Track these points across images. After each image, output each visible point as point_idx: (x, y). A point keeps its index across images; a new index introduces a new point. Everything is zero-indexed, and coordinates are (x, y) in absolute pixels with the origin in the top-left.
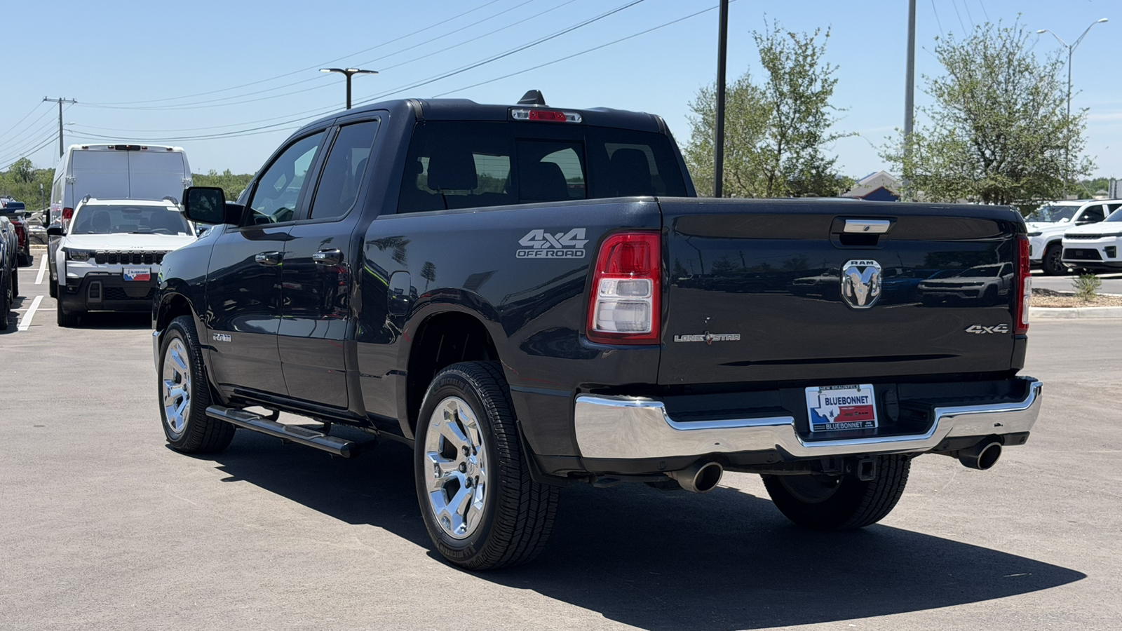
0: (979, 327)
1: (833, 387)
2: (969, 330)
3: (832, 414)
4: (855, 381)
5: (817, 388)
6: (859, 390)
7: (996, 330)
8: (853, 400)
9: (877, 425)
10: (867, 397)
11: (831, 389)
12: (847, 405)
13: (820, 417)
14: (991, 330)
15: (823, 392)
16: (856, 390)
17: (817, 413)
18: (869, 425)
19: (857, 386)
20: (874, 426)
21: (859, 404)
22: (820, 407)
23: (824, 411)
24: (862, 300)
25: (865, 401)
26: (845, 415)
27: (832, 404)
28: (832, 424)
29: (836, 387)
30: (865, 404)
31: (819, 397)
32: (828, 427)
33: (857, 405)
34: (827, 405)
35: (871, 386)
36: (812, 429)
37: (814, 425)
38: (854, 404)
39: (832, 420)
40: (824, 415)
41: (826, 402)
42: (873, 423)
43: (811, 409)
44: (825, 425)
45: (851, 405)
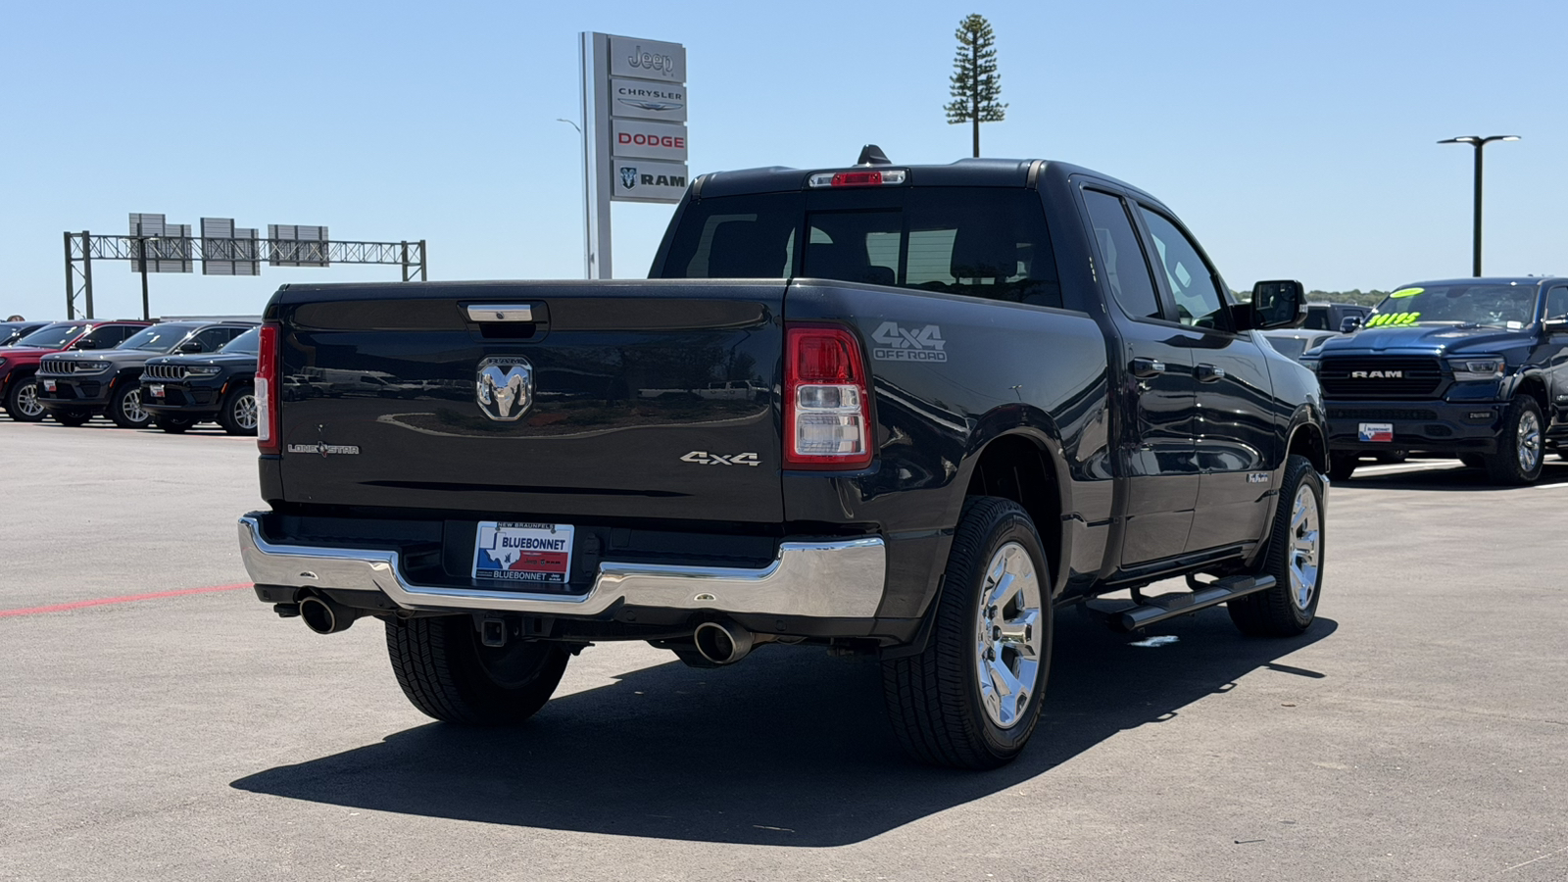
0: (703, 454)
1: (517, 524)
2: (686, 458)
3: (508, 559)
4: (549, 519)
5: (494, 524)
6: (553, 532)
7: (736, 460)
8: (542, 543)
9: (567, 579)
10: (563, 542)
11: (513, 526)
12: (532, 549)
13: (491, 560)
14: (727, 460)
15: (502, 529)
16: (549, 531)
17: (489, 556)
18: (555, 578)
19: (551, 526)
20: (563, 580)
21: (549, 550)
22: (494, 548)
23: (498, 553)
24: (504, 411)
25: (559, 547)
26: (526, 561)
27: (511, 546)
28: (503, 572)
29: (521, 524)
30: (559, 551)
31: (496, 535)
32: (497, 574)
33: (546, 550)
34: (504, 546)
35: (571, 528)
36: (474, 575)
37: (478, 570)
38: (542, 549)
39: (506, 566)
40: (497, 560)
41: (504, 542)
42: (562, 576)
43: (480, 549)
44: (493, 571)
45: (538, 549)
